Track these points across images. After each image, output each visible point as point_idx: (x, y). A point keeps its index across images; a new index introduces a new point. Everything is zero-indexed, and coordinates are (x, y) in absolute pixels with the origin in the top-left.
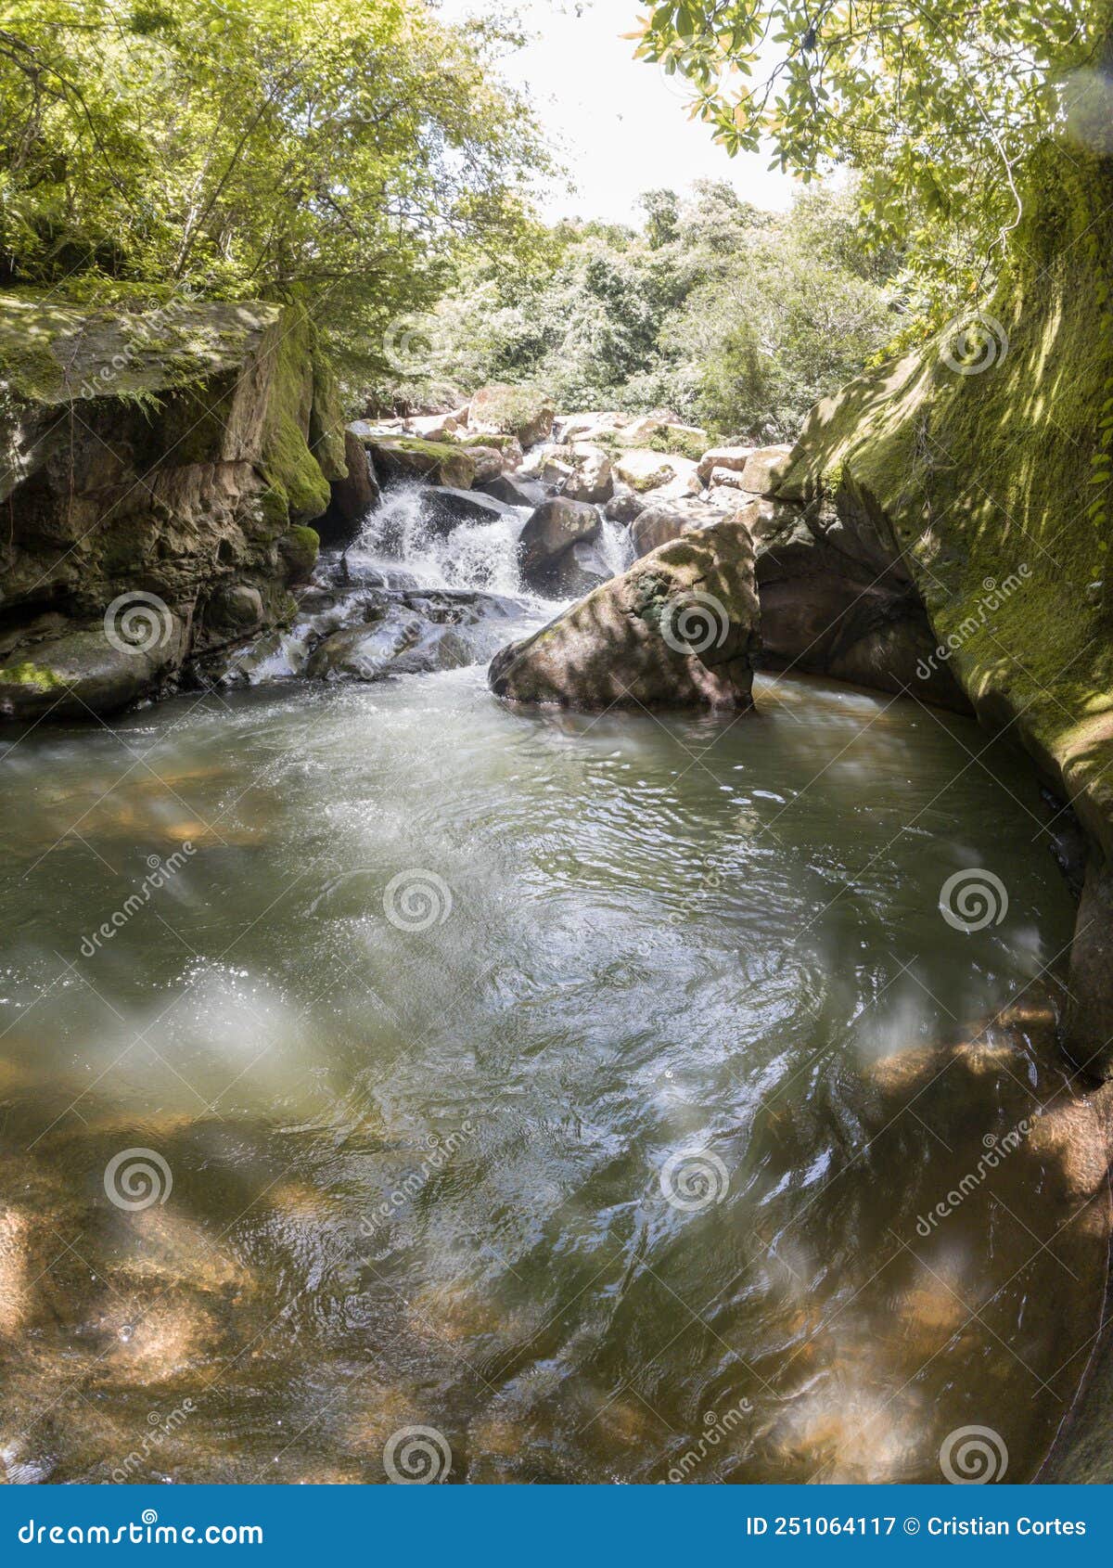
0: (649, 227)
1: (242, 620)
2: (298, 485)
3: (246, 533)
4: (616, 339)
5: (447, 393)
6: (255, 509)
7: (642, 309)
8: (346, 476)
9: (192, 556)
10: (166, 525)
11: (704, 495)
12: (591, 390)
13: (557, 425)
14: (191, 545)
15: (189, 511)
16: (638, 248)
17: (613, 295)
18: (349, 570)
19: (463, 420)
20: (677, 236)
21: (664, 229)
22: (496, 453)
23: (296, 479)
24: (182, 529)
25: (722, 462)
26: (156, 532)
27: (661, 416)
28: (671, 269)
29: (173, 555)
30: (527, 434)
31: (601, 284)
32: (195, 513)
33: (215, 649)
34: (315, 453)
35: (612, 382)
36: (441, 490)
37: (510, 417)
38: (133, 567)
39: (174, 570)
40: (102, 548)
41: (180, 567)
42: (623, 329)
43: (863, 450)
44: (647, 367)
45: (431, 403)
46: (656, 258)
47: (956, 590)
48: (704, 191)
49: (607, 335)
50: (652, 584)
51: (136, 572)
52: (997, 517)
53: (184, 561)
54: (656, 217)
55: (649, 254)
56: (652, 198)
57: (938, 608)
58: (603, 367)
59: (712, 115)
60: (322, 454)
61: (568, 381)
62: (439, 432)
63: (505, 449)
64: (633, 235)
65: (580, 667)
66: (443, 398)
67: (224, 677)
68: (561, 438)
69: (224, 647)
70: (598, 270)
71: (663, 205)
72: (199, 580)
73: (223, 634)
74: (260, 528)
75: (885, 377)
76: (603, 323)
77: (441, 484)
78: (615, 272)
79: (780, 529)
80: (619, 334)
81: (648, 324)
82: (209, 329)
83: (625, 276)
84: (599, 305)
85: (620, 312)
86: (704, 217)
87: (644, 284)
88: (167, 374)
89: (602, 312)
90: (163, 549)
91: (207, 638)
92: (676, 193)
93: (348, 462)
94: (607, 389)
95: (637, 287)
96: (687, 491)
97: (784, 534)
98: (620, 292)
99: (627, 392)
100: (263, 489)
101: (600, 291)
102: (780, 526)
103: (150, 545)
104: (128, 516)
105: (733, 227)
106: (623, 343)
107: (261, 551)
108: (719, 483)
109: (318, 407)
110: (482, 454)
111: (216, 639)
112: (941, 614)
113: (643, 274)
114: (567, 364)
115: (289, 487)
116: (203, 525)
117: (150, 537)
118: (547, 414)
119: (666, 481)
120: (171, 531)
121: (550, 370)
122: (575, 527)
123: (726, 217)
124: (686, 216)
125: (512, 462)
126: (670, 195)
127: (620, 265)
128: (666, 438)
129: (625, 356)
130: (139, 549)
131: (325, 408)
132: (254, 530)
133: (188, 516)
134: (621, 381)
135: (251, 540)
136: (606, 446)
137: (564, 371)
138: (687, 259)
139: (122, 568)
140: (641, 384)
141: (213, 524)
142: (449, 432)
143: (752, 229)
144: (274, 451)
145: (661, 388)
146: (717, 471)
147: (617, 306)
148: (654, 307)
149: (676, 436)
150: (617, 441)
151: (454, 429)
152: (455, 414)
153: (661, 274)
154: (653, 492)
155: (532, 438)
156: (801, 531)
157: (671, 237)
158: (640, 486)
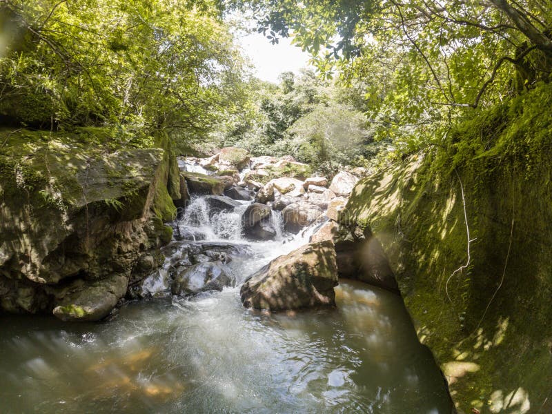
0: (284, 85)
1: (147, 269)
2: (166, 211)
3: (148, 235)
4: (271, 127)
5: (212, 148)
6: (151, 225)
7: (281, 116)
8: (180, 198)
9: (130, 252)
10: (120, 241)
11: (306, 195)
12: (262, 146)
13: (251, 161)
14: (130, 247)
15: (128, 233)
16: (279, 94)
17: (270, 111)
18: (181, 233)
19: (217, 159)
20: (294, 89)
21: (289, 87)
22: (231, 178)
23: (165, 209)
24: (127, 241)
25: (312, 183)
26: (117, 245)
27: (288, 158)
28: (291, 101)
29: (124, 253)
30: (240, 166)
31: (267, 107)
32: (131, 234)
33: (137, 282)
34: (170, 194)
35: (269, 143)
36: (213, 197)
37: (234, 159)
38: (109, 260)
39: (123, 258)
40: (97, 254)
41: (126, 257)
42: (274, 123)
43: (375, 218)
44: (282, 137)
45: (206, 152)
46: (286, 97)
47: (411, 290)
48: (303, 73)
49: (268, 126)
50: (301, 267)
51: (110, 261)
52: (426, 265)
53: (127, 255)
54: (286, 82)
55: (283, 96)
56: (286, 74)
57: (406, 295)
58: (266, 137)
59: (316, 63)
60: (172, 191)
61: (254, 142)
62: (209, 165)
63: (234, 175)
64: (278, 88)
65: (276, 292)
66: (210, 150)
67: (142, 294)
68: (252, 167)
69: (140, 280)
70: (266, 102)
71: (289, 78)
72: (133, 261)
73: (140, 276)
74: (153, 233)
75: (379, 180)
76: (267, 121)
77: (213, 194)
78: (272, 102)
79: (342, 235)
80: (272, 125)
81: (283, 122)
82: (137, 165)
83: (275, 104)
84: (266, 115)
85: (273, 117)
86: (304, 82)
87: (281, 107)
88: (123, 189)
89: (267, 117)
90: (120, 251)
91: (134, 277)
92: (294, 73)
93: (181, 191)
94: (268, 145)
95: (279, 108)
96: (299, 193)
97: (343, 237)
98: (273, 109)
99: (275, 147)
100: (154, 216)
101: (266, 109)
102: (342, 234)
103: (115, 250)
104: (106, 239)
105: (313, 86)
106: (274, 129)
107: (153, 241)
108: (311, 191)
109: (171, 174)
110: (226, 179)
111: (138, 278)
112: (406, 298)
113: (282, 103)
114: (255, 136)
115: (163, 212)
116: (134, 238)
117: (115, 247)
118: (247, 159)
119: (292, 190)
120: (122, 243)
121: (248, 137)
122: (262, 214)
123: (311, 83)
124: (297, 82)
125: (236, 180)
126: (291, 73)
127: (274, 100)
128: (290, 167)
129: (275, 133)
130: (111, 253)
131: (173, 172)
132: (151, 233)
133: (129, 236)
134: (273, 142)
135: (149, 237)
136: (269, 171)
137: (252, 138)
138: (297, 98)
139: (105, 261)
140: (280, 143)
141: (137, 237)
142: (213, 165)
143: (320, 87)
144: (158, 199)
145: (287, 145)
146: (310, 186)
147: (272, 114)
148: (285, 115)
149: (294, 167)
150: (273, 169)
151: (214, 163)
152: (214, 156)
153: (287, 103)
154: (288, 194)
155: (242, 167)
156: (349, 236)
157: (291, 89)
158: (283, 192)
